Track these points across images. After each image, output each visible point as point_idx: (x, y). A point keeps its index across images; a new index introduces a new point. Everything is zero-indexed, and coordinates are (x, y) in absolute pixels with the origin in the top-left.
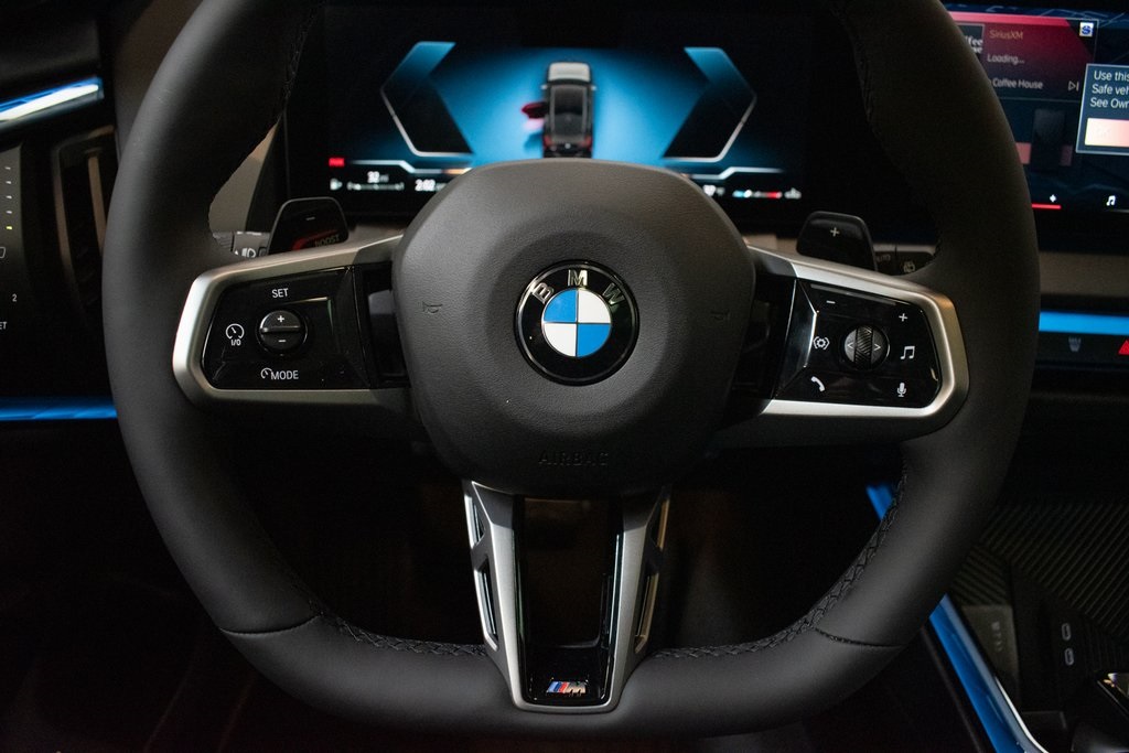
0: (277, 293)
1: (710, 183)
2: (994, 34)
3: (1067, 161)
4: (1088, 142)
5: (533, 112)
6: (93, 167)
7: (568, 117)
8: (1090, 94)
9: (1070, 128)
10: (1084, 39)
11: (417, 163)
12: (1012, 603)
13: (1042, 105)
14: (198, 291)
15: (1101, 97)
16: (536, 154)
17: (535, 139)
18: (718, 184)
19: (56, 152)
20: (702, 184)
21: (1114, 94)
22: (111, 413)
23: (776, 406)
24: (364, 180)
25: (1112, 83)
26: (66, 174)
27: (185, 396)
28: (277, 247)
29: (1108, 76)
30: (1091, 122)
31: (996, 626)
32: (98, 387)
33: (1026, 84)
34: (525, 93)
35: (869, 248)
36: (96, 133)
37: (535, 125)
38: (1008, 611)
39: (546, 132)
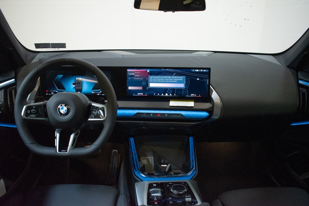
0: (34, 107)
1: (98, 93)
2: (136, 72)
3: (147, 89)
4: (150, 86)
5: (74, 84)
6: (13, 91)
7: (79, 85)
8: (150, 80)
9: (147, 85)
10: (148, 73)
11: (58, 91)
12: (154, 156)
13: (143, 82)
14: (25, 107)
15: (151, 80)
16: (74, 90)
17: (74, 88)
18: (99, 93)
19: (8, 90)
20: (97, 93)
21: (153, 80)
22: (15, 127)
23: (90, 119)
24: (51, 93)
25: (152, 78)
26: (9, 93)
27: (23, 118)
28: (35, 102)
29: (152, 77)
30: (150, 84)
31: (150, 160)
32: (14, 123)
33: (141, 79)
34: (73, 81)
35: (104, 101)
36: (14, 87)
37: (74, 86)
38: (153, 158)
39: (75, 87)
